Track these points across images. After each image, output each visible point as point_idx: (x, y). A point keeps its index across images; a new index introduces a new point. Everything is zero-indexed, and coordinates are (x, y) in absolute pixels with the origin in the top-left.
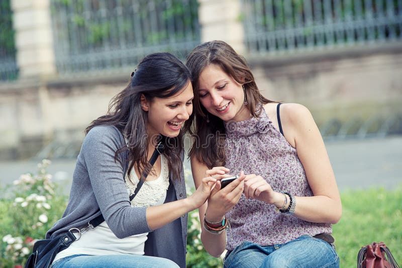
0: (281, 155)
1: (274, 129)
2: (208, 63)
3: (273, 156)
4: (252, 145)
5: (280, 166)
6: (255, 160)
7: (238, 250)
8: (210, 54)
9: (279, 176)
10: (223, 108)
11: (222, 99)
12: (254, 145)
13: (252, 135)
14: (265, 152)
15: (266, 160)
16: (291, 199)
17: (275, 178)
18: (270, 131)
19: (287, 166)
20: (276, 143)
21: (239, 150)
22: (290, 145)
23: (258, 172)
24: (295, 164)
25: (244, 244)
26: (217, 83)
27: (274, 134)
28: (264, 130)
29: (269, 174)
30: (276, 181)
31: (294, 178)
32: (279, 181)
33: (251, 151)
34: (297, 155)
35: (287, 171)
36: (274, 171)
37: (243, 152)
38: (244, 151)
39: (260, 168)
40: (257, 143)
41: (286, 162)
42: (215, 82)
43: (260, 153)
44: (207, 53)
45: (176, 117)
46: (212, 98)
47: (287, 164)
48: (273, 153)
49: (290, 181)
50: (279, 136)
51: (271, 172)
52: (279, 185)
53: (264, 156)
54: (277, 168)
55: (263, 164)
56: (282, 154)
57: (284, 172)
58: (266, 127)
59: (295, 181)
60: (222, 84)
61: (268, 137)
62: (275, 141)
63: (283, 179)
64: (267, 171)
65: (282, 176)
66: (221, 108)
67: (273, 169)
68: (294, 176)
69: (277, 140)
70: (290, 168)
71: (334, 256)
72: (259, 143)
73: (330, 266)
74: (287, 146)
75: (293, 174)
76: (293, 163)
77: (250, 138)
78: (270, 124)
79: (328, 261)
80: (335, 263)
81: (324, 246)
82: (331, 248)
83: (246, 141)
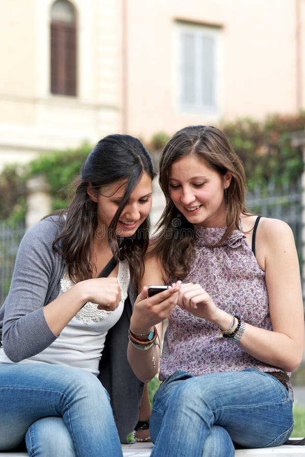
0: (247, 278)
1: (247, 245)
2: (192, 151)
3: (238, 276)
4: (215, 258)
5: (244, 290)
6: (216, 276)
7: (170, 380)
8: (198, 142)
9: (239, 302)
10: (193, 209)
11: (194, 198)
12: (218, 259)
13: (219, 246)
14: (230, 269)
15: (229, 280)
17: (233, 303)
18: (241, 246)
19: (251, 293)
20: (245, 261)
21: (199, 261)
22: (261, 268)
23: (216, 292)
25: (177, 373)
26: (195, 178)
27: (246, 251)
28: (234, 244)
29: (227, 296)
30: (234, 306)
31: (257, 309)
32: (237, 308)
33: (212, 265)
36: (234, 295)
37: (203, 264)
39: (219, 287)
40: (221, 257)
41: (252, 287)
43: (223, 269)
45: (124, 215)
46: (183, 193)
47: (252, 290)
48: (238, 273)
50: (251, 254)
51: (231, 294)
53: (229, 275)
54: (239, 292)
55: (224, 283)
56: (249, 278)
57: (246, 298)
58: (238, 241)
59: (257, 313)
60: (199, 182)
61: (235, 253)
62: (245, 259)
63: (243, 306)
64: (226, 292)
65: (243, 303)
66: (190, 208)
67: (234, 291)
68: (257, 307)
69: (248, 258)
70: (255, 296)
71: (283, 396)
72: (224, 257)
73: (272, 407)
74: (257, 268)
75: (256, 304)
76: (259, 291)
77: (215, 249)
78: (243, 239)
79: (269, 399)
80: (281, 405)
81: (270, 382)
82: (283, 387)
83: (209, 251)
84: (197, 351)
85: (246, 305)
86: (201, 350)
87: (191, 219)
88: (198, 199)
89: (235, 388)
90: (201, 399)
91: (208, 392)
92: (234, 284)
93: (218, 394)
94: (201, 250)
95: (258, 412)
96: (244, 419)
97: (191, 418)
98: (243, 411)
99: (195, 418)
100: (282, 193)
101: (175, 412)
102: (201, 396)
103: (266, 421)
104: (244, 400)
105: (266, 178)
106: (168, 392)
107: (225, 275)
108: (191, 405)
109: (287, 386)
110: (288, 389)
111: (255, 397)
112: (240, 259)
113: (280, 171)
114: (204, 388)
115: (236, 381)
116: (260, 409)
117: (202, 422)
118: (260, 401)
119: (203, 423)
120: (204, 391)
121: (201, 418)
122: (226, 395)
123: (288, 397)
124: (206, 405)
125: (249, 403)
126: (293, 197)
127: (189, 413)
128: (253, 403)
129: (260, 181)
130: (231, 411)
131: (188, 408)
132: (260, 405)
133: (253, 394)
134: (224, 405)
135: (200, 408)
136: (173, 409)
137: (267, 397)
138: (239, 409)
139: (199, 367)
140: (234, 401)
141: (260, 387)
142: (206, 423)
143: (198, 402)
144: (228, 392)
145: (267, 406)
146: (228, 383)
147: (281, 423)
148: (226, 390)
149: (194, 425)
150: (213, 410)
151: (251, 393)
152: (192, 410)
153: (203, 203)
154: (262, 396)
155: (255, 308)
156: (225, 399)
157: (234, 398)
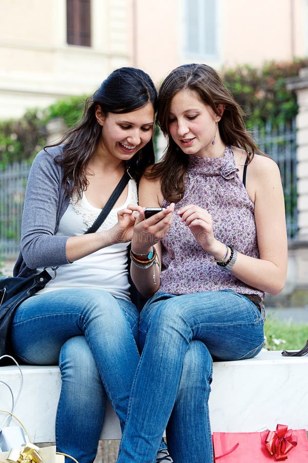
1: (238, 178)
2: (185, 86)
3: (229, 203)
4: (208, 186)
5: (231, 216)
6: (208, 203)
7: (152, 301)
8: (191, 77)
9: (226, 227)
11: (188, 130)
12: (211, 187)
13: (211, 176)
14: (222, 197)
15: (221, 206)
16: (232, 254)
17: (221, 227)
18: (233, 178)
19: (238, 219)
20: (236, 191)
21: (193, 187)
22: (250, 199)
24: (247, 220)
25: (157, 295)
26: (188, 111)
27: (236, 183)
28: (228, 176)
29: (216, 221)
30: (221, 231)
31: (241, 234)
32: (224, 233)
33: (206, 193)
35: (237, 225)
36: (222, 220)
37: (196, 191)
39: (210, 213)
40: (214, 185)
41: (239, 215)
42: (186, 109)
43: (216, 197)
44: (189, 75)
45: (126, 139)
48: (230, 201)
49: (236, 236)
50: (241, 186)
51: (220, 220)
52: (222, 236)
53: (221, 202)
54: (227, 218)
55: (216, 209)
56: (238, 205)
57: (233, 224)
58: (232, 173)
59: (242, 239)
60: (192, 114)
61: (228, 183)
62: (235, 189)
63: (230, 231)
64: (216, 218)
65: (230, 228)
67: (223, 217)
68: (242, 233)
69: (238, 189)
70: (241, 222)
71: (256, 317)
72: (217, 186)
73: (245, 325)
74: (247, 198)
75: (241, 230)
76: (245, 219)
77: (208, 178)
78: (236, 172)
79: (243, 319)
80: (253, 325)
81: (245, 303)
82: (255, 308)
83: (203, 180)
84: (187, 270)
86: (191, 269)
88: (191, 131)
89: (212, 308)
90: (180, 317)
91: (187, 310)
92: (225, 210)
93: (196, 312)
94: (195, 178)
95: (232, 329)
96: (219, 336)
97: (171, 335)
98: (219, 328)
99: (175, 335)
100: (278, 134)
101: (156, 329)
102: (180, 314)
103: (239, 338)
104: (220, 319)
105: (264, 120)
106: (150, 313)
107: (218, 202)
108: (171, 324)
109: (259, 306)
110: (260, 310)
111: (230, 316)
112: (232, 189)
113: (277, 113)
114: (183, 308)
115: (213, 301)
116: (234, 327)
117: (181, 338)
118: (235, 320)
119: (183, 339)
120: (183, 310)
121: (181, 335)
122: (203, 314)
123: (259, 317)
124: (185, 322)
125: (224, 322)
126: (288, 137)
127: (170, 331)
128: (228, 321)
129: (258, 122)
130: (207, 328)
131: (168, 326)
132: (235, 323)
133: (229, 314)
134: (201, 322)
135: (180, 326)
136: (155, 327)
137: (241, 317)
138: (215, 327)
139: (188, 286)
140: (210, 319)
141: (236, 307)
142: (185, 339)
143: (178, 320)
145: (241, 325)
146: (205, 303)
147: (251, 340)
148: (203, 309)
149: (174, 341)
150: (191, 327)
151: (226, 312)
152: (173, 328)
153: (196, 134)
154: (236, 316)
155: (239, 233)
156: (202, 317)
157: (210, 317)
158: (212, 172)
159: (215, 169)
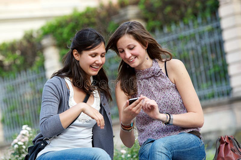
0: (167, 88)
2: (126, 33)
3: (163, 89)
4: (150, 83)
5: (167, 94)
7: (145, 143)
9: (166, 101)
10: (131, 60)
11: (131, 55)
12: (152, 83)
15: (159, 91)
16: (170, 116)
17: (163, 101)
18: (161, 74)
20: (164, 81)
21: (143, 86)
24: (175, 93)
25: (148, 140)
26: (129, 45)
27: (163, 76)
28: (157, 74)
29: (160, 99)
30: (164, 103)
32: (166, 104)
33: (150, 86)
34: (176, 88)
35: (171, 98)
36: (163, 98)
38: (146, 87)
39: (156, 96)
40: (154, 82)
41: (171, 92)
42: (128, 45)
43: (156, 87)
46: (125, 54)
47: (171, 94)
48: (163, 87)
49: (172, 103)
50: (166, 77)
51: (162, 98)
52: (166, 106)
53: (159, 90)
54: (165, 96)
55: (157, 93)
57: (169, 98)
58: (159, 72)
59: (175, 103)
60: (132, 47)
61: (159, 78)
62: (163, 80)
63: (168, 102)
64: (159, 98)
65: (168, 100)
66: (130, 60)
67: (163, 96)
68: (175, 101)
69: (165, 79)
70: (172, 96)
71: (200, 143)
72: (155, 81)
73: (196, 148)
74: (171, 82)
76: (174, 93)
77: (149, 79)
78: (161, 71)
79: (194, 145)
80: (200, 147)
81: (192, 137)
82: (198, 138)
83: (147, 81)
84: (155, 127)
85: (169, 101)
86: (156, 127)
87: (132, 65)
88: (132, 55)
89: (178, 142)
90: (164, 147)
91: (167, 144)
92: (162, 92)
94: (143, 81)
97: (161, 156)
99: (163, 155)
101: (153, 155)
102: (163, 146)
104: (183, 147)
107: (157, 90)
108: (160, 150)
109: (200, 137)
110: (201, 139)
111: (188, 145)
114: (164, 142)
115: (178, 139)
116: (191, 150)
117: (167, 156)
118: (191, 146)
119: (168, 157)
120: (165, 143)
121: (166, 155)
122: (175, 145)
123: (202, 143)
124: (167, 149)
125: (185, 148)
127: (160, 154)
128: (187, 148)
130: (178, 152)
131: (159, 152)
132: (191, 148)
133: (187, 144)
134: (175, 149)
135: (165, 151)
136: (152, 154)
137: (193, 144)
139: (158, 135)
140: (179, 148)
141: (189, 140)
142: (169, 157)
143: (163, 148)
144: (176, 144)
145: (194, 149)
148: (175, 143)
149: (164, 159)
150: (170, 151)
151: (185, 143)
152: (161, 152)
153: (136, 56)
156: (175, 147)
157: (178, 147)
158: (150, 76)
159: (151, 73)
